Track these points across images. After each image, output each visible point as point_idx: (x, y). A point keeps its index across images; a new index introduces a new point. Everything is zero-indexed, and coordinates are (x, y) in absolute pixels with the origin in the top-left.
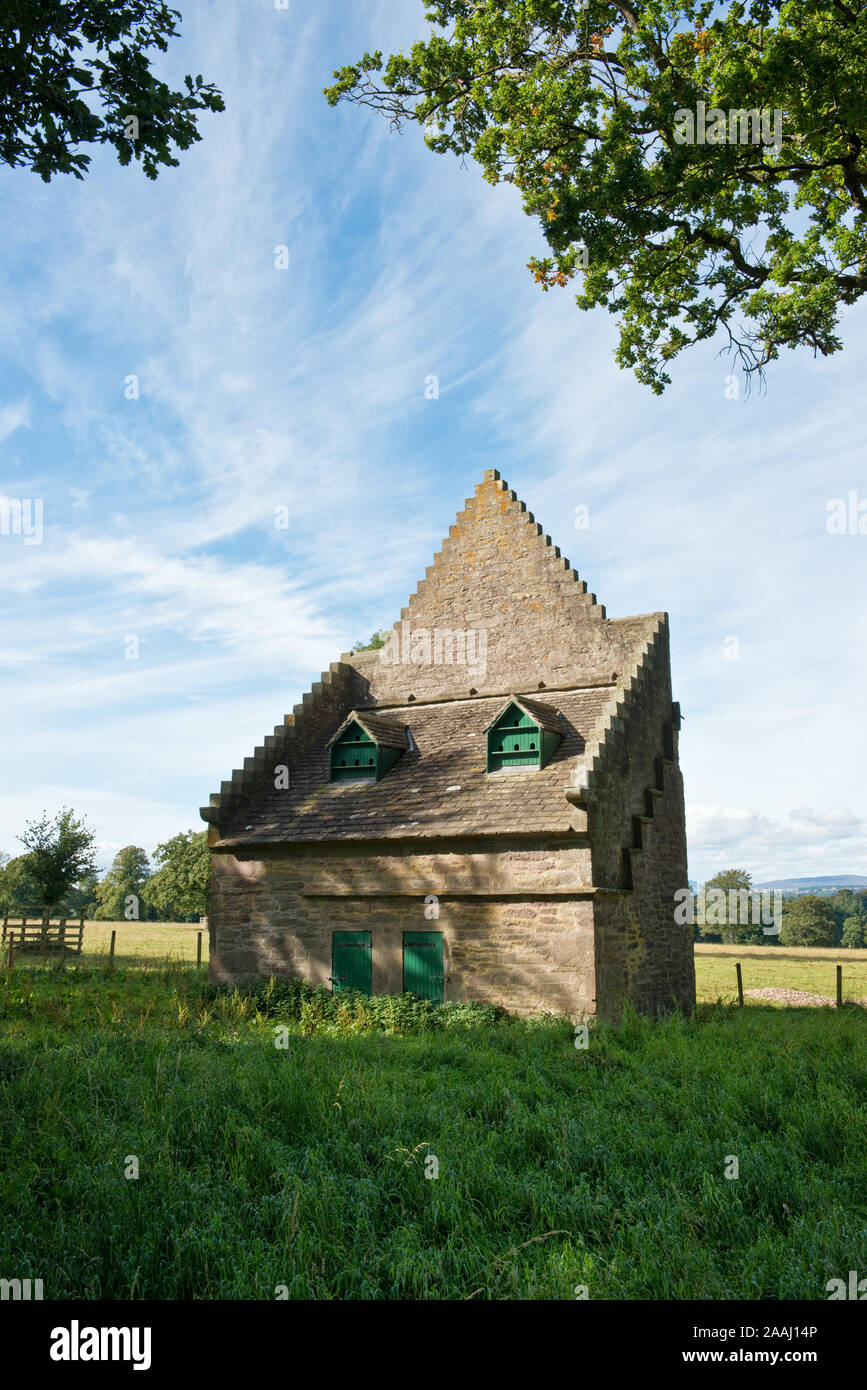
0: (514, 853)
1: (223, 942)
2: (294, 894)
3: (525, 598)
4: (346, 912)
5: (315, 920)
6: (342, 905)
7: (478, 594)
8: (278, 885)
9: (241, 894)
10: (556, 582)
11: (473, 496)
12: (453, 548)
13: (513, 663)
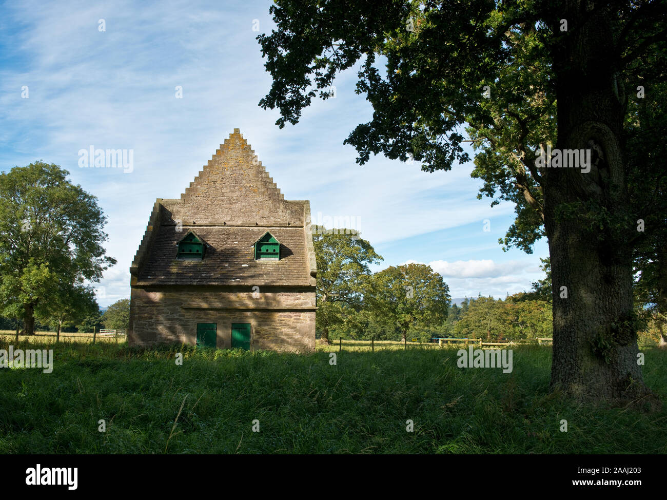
0: (284, 293)
1: (137, 328)
2: (178, 307)
3: (250, 186)
4: (205, 315)
5: (189, 318)
6: (202, 313)
7: (228, 181)
8: (168, 303)
9: (148, 307)
10: (265, 182)
11: (228, 138)
12: (217, 159)
13: (243, 213)
